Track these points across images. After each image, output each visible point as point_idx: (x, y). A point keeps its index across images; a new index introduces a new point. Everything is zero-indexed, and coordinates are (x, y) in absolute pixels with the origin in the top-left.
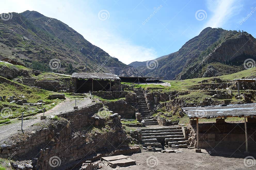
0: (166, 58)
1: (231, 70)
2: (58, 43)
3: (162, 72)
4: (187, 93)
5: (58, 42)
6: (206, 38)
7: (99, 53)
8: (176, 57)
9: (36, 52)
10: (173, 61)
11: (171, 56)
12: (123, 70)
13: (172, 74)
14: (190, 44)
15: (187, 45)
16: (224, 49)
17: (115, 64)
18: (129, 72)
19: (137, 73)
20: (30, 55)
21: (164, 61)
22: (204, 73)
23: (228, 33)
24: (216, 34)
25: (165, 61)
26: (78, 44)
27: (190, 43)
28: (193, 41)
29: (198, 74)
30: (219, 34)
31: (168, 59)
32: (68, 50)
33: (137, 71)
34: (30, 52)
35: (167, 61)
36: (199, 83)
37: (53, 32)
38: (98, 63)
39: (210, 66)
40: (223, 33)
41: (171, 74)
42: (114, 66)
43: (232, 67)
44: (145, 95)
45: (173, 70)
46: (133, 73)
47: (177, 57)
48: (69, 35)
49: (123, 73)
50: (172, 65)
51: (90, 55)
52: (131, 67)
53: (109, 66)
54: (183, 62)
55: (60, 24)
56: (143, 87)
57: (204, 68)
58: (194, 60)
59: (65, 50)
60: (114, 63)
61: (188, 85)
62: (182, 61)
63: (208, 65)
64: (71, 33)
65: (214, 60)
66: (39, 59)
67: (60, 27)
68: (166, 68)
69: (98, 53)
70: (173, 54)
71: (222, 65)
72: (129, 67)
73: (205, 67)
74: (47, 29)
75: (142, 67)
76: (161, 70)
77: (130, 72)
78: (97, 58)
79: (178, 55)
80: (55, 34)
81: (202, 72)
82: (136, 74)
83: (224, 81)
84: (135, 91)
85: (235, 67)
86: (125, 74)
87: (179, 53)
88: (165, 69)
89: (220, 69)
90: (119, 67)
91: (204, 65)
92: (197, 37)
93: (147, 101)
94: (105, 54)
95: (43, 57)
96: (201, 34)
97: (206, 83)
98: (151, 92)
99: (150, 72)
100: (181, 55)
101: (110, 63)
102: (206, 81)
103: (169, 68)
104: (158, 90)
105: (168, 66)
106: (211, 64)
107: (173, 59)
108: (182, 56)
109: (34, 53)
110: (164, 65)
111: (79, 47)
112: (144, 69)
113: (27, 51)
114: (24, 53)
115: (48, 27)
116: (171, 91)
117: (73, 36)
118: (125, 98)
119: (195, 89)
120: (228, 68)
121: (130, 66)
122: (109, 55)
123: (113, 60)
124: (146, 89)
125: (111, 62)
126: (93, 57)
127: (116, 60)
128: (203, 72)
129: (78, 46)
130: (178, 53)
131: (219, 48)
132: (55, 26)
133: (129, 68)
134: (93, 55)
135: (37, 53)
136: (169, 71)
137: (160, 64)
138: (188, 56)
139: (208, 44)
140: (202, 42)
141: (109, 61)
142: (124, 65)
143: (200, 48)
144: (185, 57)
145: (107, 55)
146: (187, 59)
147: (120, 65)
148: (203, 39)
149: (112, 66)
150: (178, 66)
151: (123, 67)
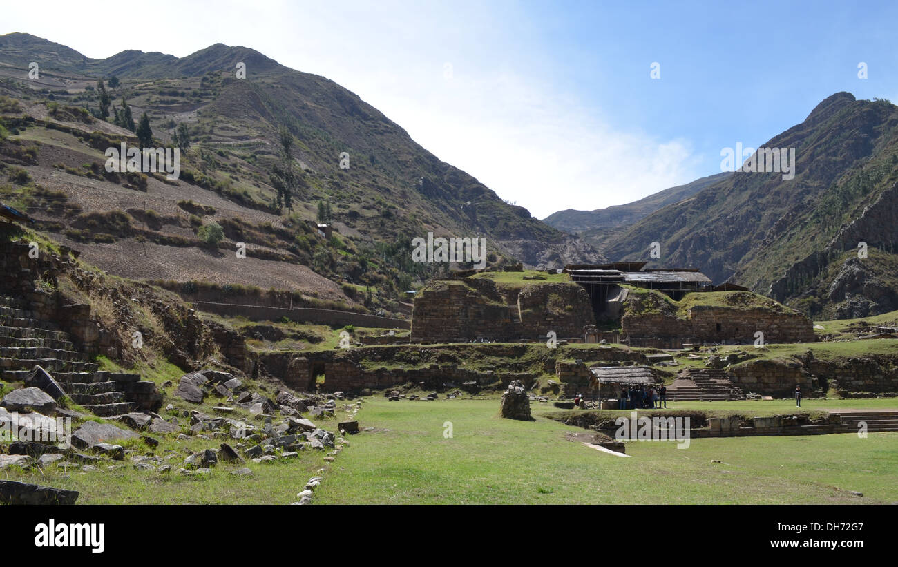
0: (688, 203)
2: (363, 168)
3: (677, 253)
5: (361, 165)
6: (833, 137)
7: (464, 192)
8: (724, 199)
9: (368, 213)
10: (713, 212)
12: (550, 251)
13: (713, 260)
16: (890, 208)
17: (522, 227)
18: (567, 254)
20: (360, 224)
21: (681, 212)
22: (833, 279)
24: (866, 123)
25: (683, 215)
26: (405, 164)
30: (880, 123)
31: (694, 207)
32: (395, 189)
33: (595, 252)
34: (354, 215)
35: (692, 213)
37: (324, 124)
38: (472, 227)
39: (850, 259)
40: (892, 116)
41: (710, 260)
42: (520, 235)
45: (716, 248)
47: (729, 199)
48: (372, 131)
49: (552, 258)
50: (710, 230)
51: (447, 202)
52: (573, 236)
53: (504, 235)
54: (753, 220)
55: (340, 95)
57: (834, 264)
59: (388, 190)
60: (518, 224)
62: (747, 217)
63: (846, 257)
64: (376, 127)
66: (385, 236)
67: (341, 108)
68: (691, 239)
69: (462, 189)
70: (714, 190)
71: (883, 256)
72: (565, 239)
73: (838, 262)
74: (306, 115)
75: (595, 232)
76: (673, 247)
77: (571, 256)
78: (466, 209)
79: (732, 191)
80: (333, 132)
81: (828, 276)
87: (735, 185)
88: (686, 244)
90: (534, 238)
92: (799, 128)
94: (487, 194)
95: (395, 231)
96: (814, 119)
99: (631, 252)
100: (742, 191)
101: (506, 224)
103: (702, 239)
105: (697, 233)
106: (854, 254)
107: (712, 209)
108: (745, 196)
109: (368, 219)
110: (679, 228)
111: (412, 175)
112: (604, 239)
113: (347, 211)
114: (341, 217)
115: (309, 109)
117: (381, 134)
121: (571, 236)
122: (498, 197)
123: (513, 215)
125: (511, 224)
126: (455, 207)
127: (523, 213)
128: (832, 276)
129: (407, 170)
130: (730, 185)
131: (876, 207)
132: (326, 103)
133: (568, 242)
134: (453, 199)
135: (373, 217)
136: (700, 252)
137: (667, 225)
138: (769, 197)
139: (839, 158)
140: (819, 150)
141: (502, 218)
142: (550, 233)
143: (810, 170)
144: (756, 203)
145: (493, 195)
146: (763, 210)
147: (537, 233)
148: (820, 138)
149: (512, 235)
150: (731, 235)
151: (548, 240)
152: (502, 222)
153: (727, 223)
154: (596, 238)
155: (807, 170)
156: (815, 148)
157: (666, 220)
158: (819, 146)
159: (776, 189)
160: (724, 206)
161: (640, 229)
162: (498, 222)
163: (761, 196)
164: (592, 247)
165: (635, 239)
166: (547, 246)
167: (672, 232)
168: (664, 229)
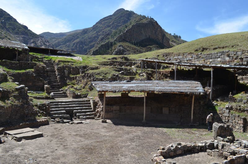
1: (137, 51)
3: (75, 46)
4: (97, 68)
6: (119, 19)
7: (5, 18)
8: (89, 32)
10: (86, 36)
11: (84, 31)
14: (104, 22)
15: (101, 22)
16: (134, 31)
17: (24, 31)
18: (39, 42)
19: (48, 44)
21: (78, 35)
23: (138, 17)
24: (128, 16)
27: (104, 20)
28: (107, 20)
29: (109, 51)
30: (131, 17)
31: (81, 34)
36: (109, 59)
38: (3, 28)
39: (120, 45)
40: (134, 16)
41: (84, 48)
42: (23, 34)
43: (139, 48)
44: (56, 68)
45: (86, 45)
46: (44, 44)
47: (91, 33)
49: (33, 42)
50: (84, 40)
53: (17, 33)
54: (96, 38)
56: (53, 59)
57: (115, 46)
58: (106, 37)
61: (99, 61)
62: (95, 37)
63: (119, 44)
65: (124, 40)
68: (79, 42)
71: (130, 45)
72: (39, 37)
75: (54, 38)
76: (74, 44)
77: (40, 43)
79: (92, 30)
82: (46, 45)
83: (131, 60)
84: (45, 63)
85: (141, 48)
86: (35, 44)
87: (93, 29)
88: (77, 43)
89: (128, 49)
90: (28, 35)
91: (115, 44)
92: (111, 16)
93: (57, 73)
96: (115, 14)
97: (115, 60)
98: (62, 65)
99: (62, 45)
100: (94, 31)
101: (18, 30)
102: (116, 58)
103: (82, 42)
104: (70, 64)
105: (81, 40)
106: (121, 44)
107: (86, 35)
108: (95, 32)
110: (77, 39)
112: (56, 40)
116: (82, 65)
118: (33, 70)
119: (105, 65)
120: (135, 48)
121: (41, 37)
122: (17, 21)
124: (57, 61)
125: (20, 30)
127: (26, 27)
128: (113, 50)
130: (91, 29)
131: (129, 29)
136: (81, 46)
137: (73, 38)
138: (101, 33)
139: (120, 24)
140: (115, 22)
141: (17, 28)
142: (34, 35)
143: (112, 26)
144: (97, 34)
145: (15, 20)
146: (99, 36)
147: (29, 34)
148: (116, 18)
149: (20, 34)
150: (90, 42)
151: (33, 37)
152: (17, 29)
153: (89, 38)
154: (54, 40)
155: (111, 26)
156: (114, 21)
157: (73, 36)
158: (115, 20)
159: (103, 31)
160: (89, 34)
161: (66, 38)
162: (15, 29)
163: (99, 32)
164: (48, 41)
165: (64, 41)
166: (32, 39)
167: (75, 40)
168: (73, 39)
